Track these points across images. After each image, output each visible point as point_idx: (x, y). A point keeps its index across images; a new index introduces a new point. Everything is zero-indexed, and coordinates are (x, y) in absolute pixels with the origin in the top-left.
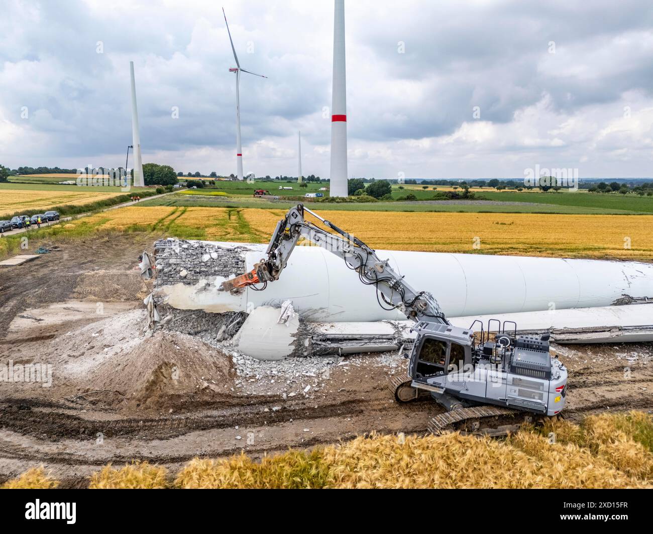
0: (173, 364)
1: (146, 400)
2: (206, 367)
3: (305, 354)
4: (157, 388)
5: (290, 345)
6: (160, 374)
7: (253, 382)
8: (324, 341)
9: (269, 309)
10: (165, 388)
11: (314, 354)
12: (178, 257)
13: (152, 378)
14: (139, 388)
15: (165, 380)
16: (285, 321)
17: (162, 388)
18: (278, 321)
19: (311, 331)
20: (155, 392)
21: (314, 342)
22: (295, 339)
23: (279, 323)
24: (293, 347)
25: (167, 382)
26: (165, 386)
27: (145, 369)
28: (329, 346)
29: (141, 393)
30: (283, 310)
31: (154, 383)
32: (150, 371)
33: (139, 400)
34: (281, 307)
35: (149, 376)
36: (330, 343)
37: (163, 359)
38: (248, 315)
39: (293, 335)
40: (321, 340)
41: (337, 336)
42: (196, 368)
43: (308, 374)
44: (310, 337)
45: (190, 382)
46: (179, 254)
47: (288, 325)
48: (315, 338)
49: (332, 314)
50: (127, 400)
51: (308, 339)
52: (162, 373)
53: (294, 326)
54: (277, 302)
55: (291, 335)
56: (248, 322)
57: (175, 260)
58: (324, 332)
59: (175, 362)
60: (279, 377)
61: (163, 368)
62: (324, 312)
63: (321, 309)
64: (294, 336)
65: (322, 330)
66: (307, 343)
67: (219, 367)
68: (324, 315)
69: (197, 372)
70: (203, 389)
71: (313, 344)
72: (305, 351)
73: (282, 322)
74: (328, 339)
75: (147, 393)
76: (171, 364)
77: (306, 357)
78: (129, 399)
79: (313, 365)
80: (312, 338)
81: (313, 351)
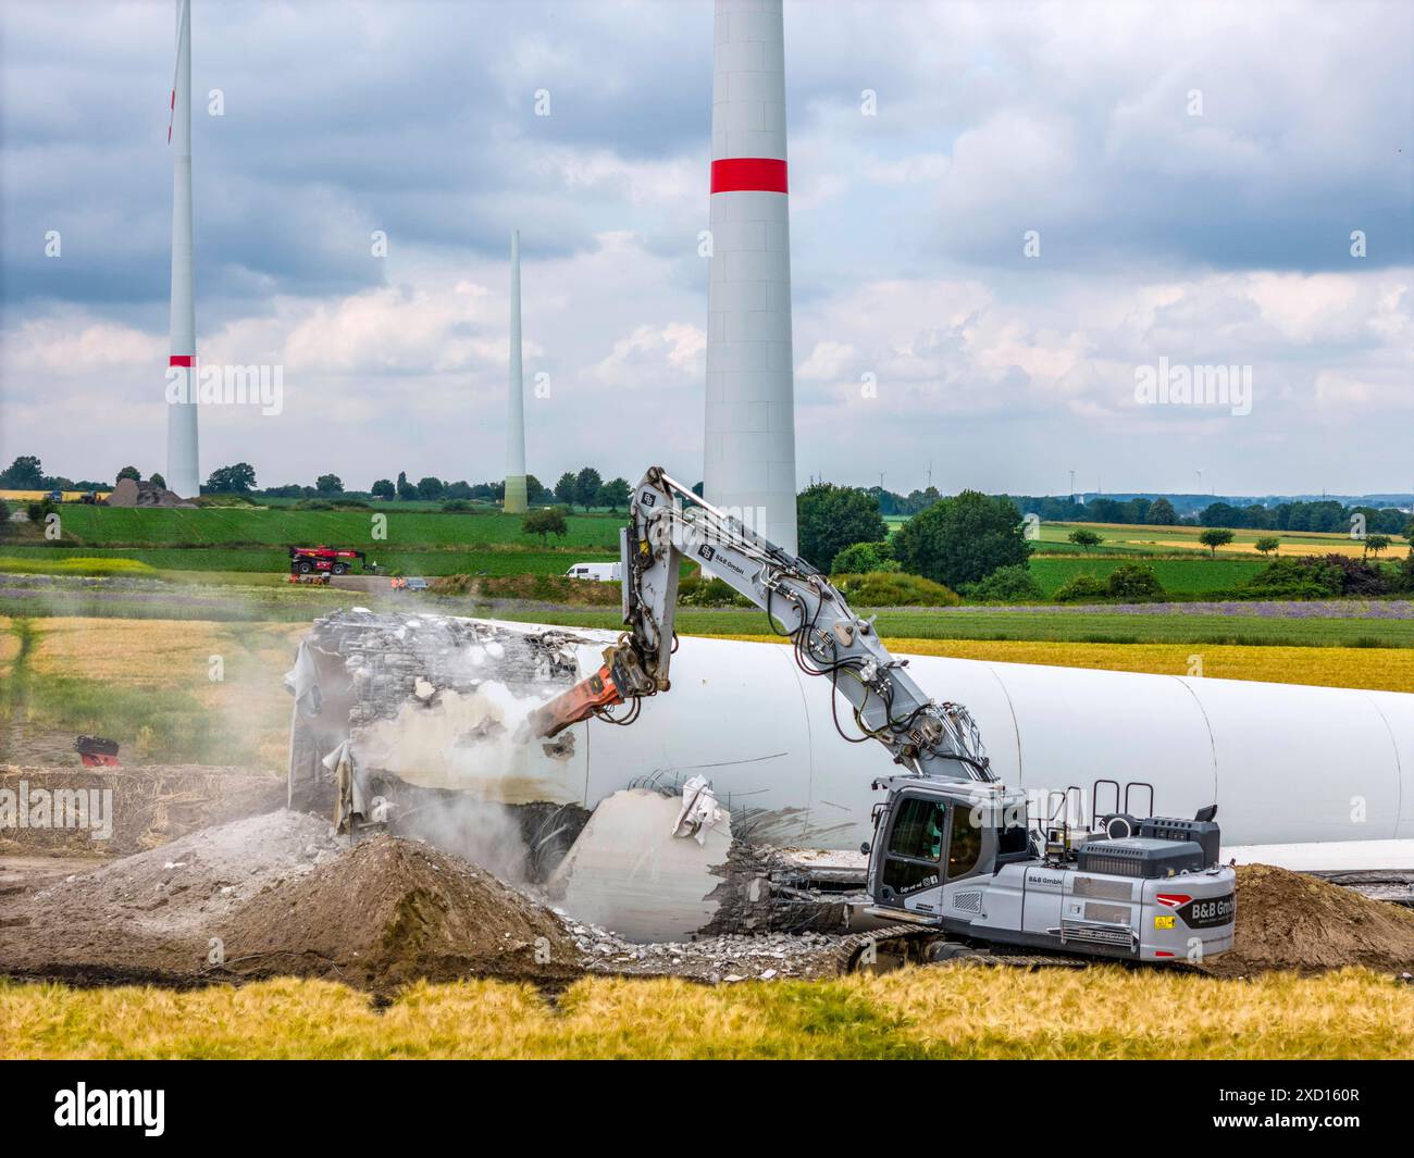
0: (437, 895)
1: (386, 968)
2: (507, 917)
3: (750, 923)
4: (410, 943)
5: (707, 897)
6: (413, 915)
7: (625, 962)
8: (802, 886)
9: (646, 798)
10: (427, 943)
11: (774, 927)
12: (405, 651)
13: (398, 917)
14: (367, 941)
15: (424, 927)
16: (696, 828)
17: (422, 940)
18: (675, 830)
19: (765, 860)
20: (406, 951)
21: (775, 887)
22: (722, 880)
23: (676, 836)
24: (715, 906)
25: (430, 932)
26: (427, 940)
27: (371, 904)
28: (817, 900)
29: (374, 951)
30: (686, 800)
31: (400, 930)
32: (390, 905)
33: (371, 966)
34: (682, 795)
35: (387, 913)
36: (819, 892)
37: (413, 882)
38: (589, 814)
39: (716, 871)
40: (792, 885)
41: (838, 872)
42: (486, 913)
43: (766, 953)
44: (764, 875)
45: (480, 938)
46: (405, 643)
47: (701, 841)
48: (776, 877)
49: (820, 831)
50: (340, 968)
51: (757, 881)
52: (415, 910)
53: (718, 847)
54: (670, 777)
55: (710, 870)
56: (591, 833)
57: (397, 656)
58: (803, 861)
59: (440, 893)
60: (689, 958)
61: (417, 900)
62: (795, 821)
63: (789, 810)
64: (717, 874)
65: (795, 859)
66: (754, 891)
67: (535, 925)
68: (796, 830)
69: (492, 921)
70: (517, 951)
71: (773, 894)
72: (749, 916)
73: (687, 833)
74: (815, 884)
75: (388, 951)
76: (433, 895)
77: (751, 934)
78: (344, 965)
79: (774, 943)
80: (769, 878)
81: (770, 917)
